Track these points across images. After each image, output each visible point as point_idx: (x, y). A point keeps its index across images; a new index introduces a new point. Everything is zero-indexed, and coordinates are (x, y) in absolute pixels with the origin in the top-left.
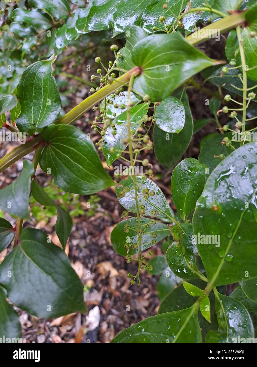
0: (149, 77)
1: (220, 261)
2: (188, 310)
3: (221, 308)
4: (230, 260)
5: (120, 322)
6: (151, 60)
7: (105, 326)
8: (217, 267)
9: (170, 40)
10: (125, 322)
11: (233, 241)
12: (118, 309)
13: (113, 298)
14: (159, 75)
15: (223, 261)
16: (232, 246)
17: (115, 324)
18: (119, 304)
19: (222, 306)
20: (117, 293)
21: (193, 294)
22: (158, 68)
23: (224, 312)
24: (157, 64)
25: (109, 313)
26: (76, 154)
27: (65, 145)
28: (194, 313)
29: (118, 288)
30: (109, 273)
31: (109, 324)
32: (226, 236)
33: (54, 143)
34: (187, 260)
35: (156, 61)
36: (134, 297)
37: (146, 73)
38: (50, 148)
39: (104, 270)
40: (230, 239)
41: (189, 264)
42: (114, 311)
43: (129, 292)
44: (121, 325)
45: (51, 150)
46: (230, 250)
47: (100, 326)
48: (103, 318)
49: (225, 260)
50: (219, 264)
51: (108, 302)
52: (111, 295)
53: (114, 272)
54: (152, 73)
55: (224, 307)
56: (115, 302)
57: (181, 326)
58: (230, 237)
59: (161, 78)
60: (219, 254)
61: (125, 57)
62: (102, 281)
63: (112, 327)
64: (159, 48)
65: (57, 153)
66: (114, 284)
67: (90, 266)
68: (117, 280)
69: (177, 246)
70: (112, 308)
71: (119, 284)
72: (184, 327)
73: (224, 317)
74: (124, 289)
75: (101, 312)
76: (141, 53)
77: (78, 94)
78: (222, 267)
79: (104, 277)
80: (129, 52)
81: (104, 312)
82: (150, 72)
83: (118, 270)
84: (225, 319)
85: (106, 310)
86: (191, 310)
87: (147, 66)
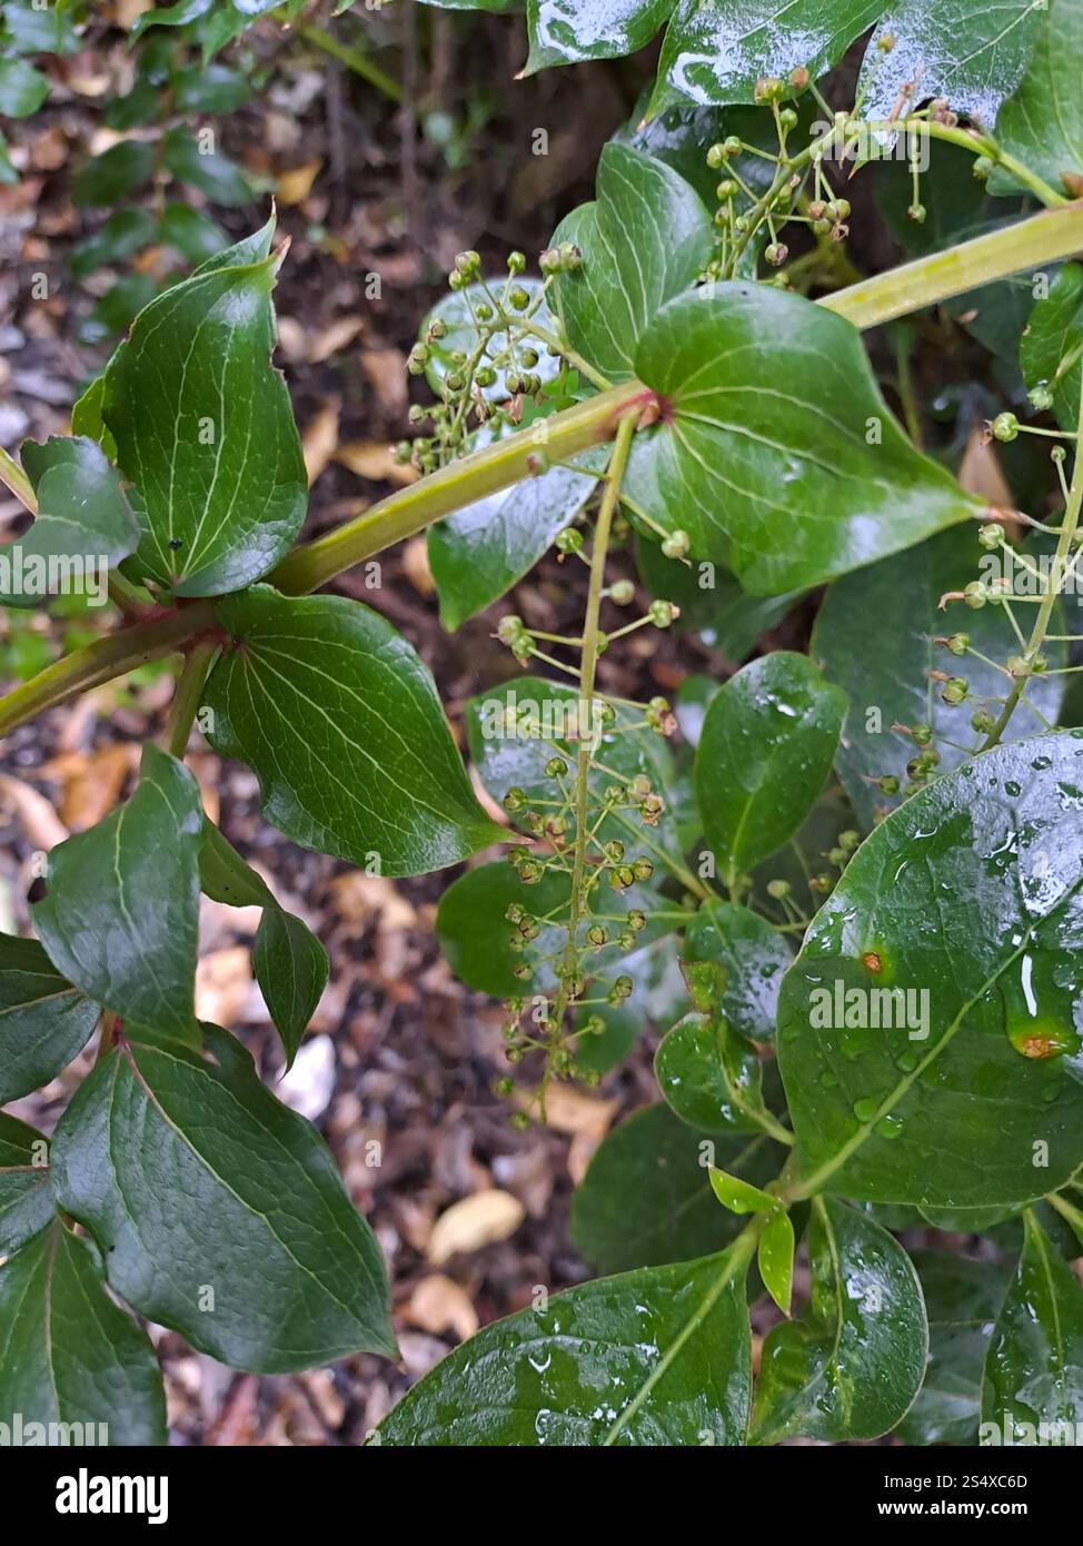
0: (699, 458)
1: (857, 1130)
2: (714, 1262)
3: (829, 1248)
4: (891, 1136)
5: (409, 1098)
6: (717, 390)
7: (349, 1111)
8: (842, 1144)
9: (812, 350)
10: (427, 1097)
11: (916, 1082)
12: (405, 1052)
13: (388, 1011)
14: (741, 474)
15: (864, 1132)
16: (906, 1095)
17: (389, 1103)
18: (410, 1031)
19: (832, 1244)
20: (407, 994)
21: (739, 1208)
22: (742, 439)
23: (836, 1266)
24: (739, 418)
25: (370, 1062)
26: (359, 711)
27: (314, 669)
28: (734, 1276)
29: (411, 974)
30: (378, 913)
31: (366, 1104)
32: (895, 1061)
33: (268, 649)
34: (729, 1074)
35: (739, 406)
36: (470, 1009)
37: (686, 432)
38: (247, 663)
39: (361, 901)
40: (907, 1074)
41: (736, 1086)
42: (389, 1057)
43: (452, 990)
44: (410, 1111)
45: (249, 671)
46: (898, 1105)
47: (331, 1108)
48: (344, 1080)
49: (873, 1131)
50: (849, 1137)
51: (369, 1023)
52: (380, 998)
53: (398, 914)
54: (712, 445)
55: (839, 1247)
56: (397, 1024)
57: (686, 1321)
58: (906, 1068)
59: (752, 495)
60: (857, 1108)
61: (591, 269)
62: (348, 945)
63: (378, 1116)
64: (759, 359)
65: (273, 686)
66: (394, 958)
67: (302, 882)
68: (411, 944)
69: (700, 1028)
70: (385, 1043)
71: (415, 957)
72: (696, 1321)
73: (832, 1279)
74: (436, 978)
75: (337, 1061)
76: (678, 349)
77: (280, 97)
78: (857, 1149)
79: (356, 931)
80: (614, 255)
81: (350, 1057)
82: (704, 434)
83: (415, 905)
84: (835, 1290)
85: (358, 1050)
86: (726, 1260)
87: (694, 403)
